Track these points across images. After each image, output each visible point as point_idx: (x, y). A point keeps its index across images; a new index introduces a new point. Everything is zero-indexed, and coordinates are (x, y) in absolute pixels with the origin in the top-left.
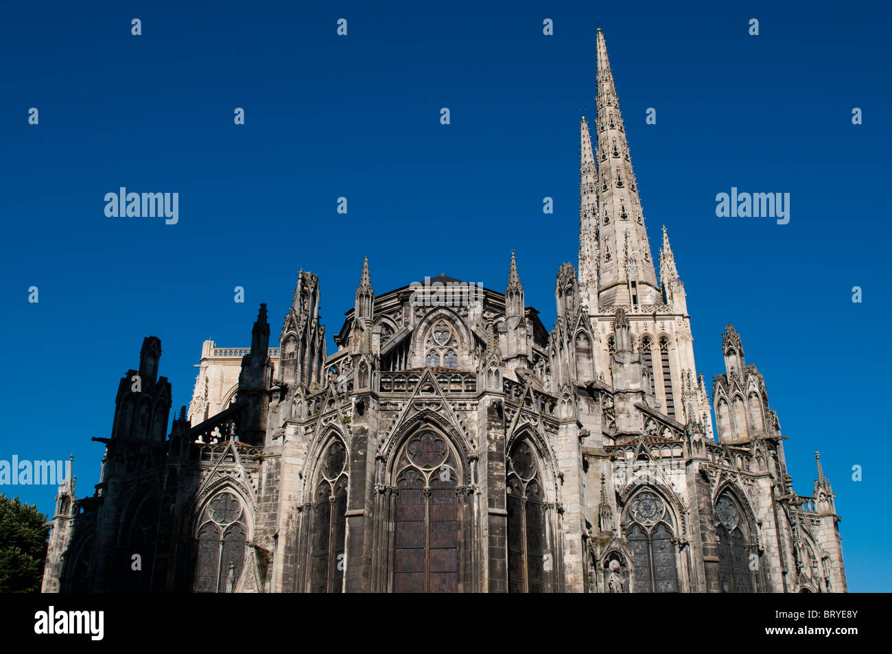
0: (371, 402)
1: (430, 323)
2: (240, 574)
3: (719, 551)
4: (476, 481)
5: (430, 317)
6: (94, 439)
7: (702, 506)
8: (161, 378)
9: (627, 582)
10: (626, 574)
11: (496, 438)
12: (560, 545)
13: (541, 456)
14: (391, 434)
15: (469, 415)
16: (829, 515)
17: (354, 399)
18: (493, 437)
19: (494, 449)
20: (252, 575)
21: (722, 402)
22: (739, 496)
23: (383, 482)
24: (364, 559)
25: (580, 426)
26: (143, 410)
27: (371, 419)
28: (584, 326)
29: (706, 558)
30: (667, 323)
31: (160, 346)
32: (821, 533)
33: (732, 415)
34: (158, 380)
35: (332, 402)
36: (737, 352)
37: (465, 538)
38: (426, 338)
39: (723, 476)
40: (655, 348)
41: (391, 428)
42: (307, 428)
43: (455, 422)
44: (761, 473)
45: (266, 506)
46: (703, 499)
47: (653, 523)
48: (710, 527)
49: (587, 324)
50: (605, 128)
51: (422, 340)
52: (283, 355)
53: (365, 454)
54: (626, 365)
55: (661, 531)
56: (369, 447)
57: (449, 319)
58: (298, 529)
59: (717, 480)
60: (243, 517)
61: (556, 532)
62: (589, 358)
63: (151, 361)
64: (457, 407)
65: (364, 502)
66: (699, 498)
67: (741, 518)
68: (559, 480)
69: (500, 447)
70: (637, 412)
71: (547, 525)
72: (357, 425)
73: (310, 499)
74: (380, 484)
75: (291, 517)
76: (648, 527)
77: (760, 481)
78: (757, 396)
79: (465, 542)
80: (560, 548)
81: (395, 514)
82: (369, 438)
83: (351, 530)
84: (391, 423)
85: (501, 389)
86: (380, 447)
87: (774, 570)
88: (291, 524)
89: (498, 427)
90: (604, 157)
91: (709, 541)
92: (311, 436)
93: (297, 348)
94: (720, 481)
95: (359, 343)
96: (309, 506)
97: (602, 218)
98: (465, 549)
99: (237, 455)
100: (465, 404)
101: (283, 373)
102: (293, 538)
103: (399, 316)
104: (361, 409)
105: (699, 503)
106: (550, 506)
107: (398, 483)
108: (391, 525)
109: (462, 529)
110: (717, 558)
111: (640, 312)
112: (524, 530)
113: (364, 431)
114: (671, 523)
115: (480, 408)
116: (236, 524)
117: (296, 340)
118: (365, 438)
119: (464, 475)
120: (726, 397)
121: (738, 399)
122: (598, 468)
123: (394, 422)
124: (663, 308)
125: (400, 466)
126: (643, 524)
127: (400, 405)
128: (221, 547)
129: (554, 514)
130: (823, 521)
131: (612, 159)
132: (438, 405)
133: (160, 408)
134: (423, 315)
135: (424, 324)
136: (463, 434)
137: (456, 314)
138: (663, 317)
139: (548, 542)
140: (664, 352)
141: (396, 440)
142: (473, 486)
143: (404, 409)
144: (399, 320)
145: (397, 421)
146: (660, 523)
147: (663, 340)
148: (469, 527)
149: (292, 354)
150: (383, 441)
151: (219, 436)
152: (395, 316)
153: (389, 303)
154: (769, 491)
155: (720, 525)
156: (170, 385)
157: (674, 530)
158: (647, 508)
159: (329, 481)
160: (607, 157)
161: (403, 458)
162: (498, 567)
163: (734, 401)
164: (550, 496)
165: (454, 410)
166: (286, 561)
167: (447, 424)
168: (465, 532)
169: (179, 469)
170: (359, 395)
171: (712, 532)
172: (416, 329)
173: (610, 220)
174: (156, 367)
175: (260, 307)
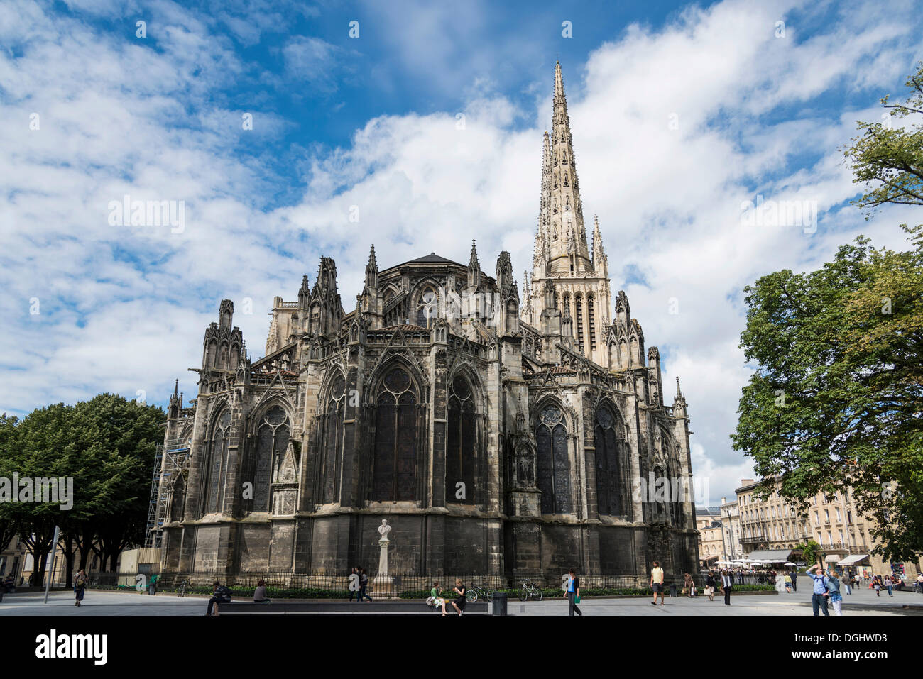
0: (360, 350)
1: (420, 289)
2: (283, 459)
3: (595, 443)
4: (428, 401)
5: (421, 285)
6: (189, 370)
7: (586, 414)
8: (235, 327)
9: (532, 463)
10: (531, 458)
11: (441, 374)
12: (485, 440)
13: (474, 384)
14: (373, 371)
15: (424, 359)
16: (682, 419)
17: (348, 349)
18: (439, 373)
19: (439, 381)
20: (291, 459)
21: (613, 344)
22: (614, 408)
23: (368, 402)
24: (354, 451)
25: (501, 364)
26: (223, 349)
27: (360, 362)
28: (513, 295)
29: (586, 448)
30: (594, 285)
31: (233, 306)
32: (676, 430)
33: (619, 352)
34: (232, 329)
35: (337, 349)
36: (625, 310)
37: (420, 436)
38: (418, 299)
39: (603, 395)
40: (584, 301)
41: (373, 367)
42: (322, 366)
43: (415, 363)
44: (630, 393)
45: (301, 415)
46: (587, 410)
47: (554, 425)
48: (590, 428)
49: (515, 294)
50: (558, 141)
51: (415, 300)
52: (311, 315)
53: (356, 384)
54: (551, 318)
55: (560, 430)
56: (359, 379)
57: (434, 286)
58: (317, 431)
59: (598, 397)
60: (288, 422)
61: (482, 432)
62: (515, 317)
63: (227, 316)
64: (417, 353)
65: (354, 416)
66: (584, 409)
67: (614, 421)
68: (485, 401)
69: (443, 380)
70: (557, 350)
71: (477, 428)
72: (350, 365)
73: (325, 412)
74: (366, 403)
75: (312, 423)
76: (551, 427)
77: (628, 398)
78: (636, 340)
79: (420, 439)
80: (485, 442)
81: (376, 422)
82: (358, 374)
83: (347, 432)
84: (373, 365)
85: (445, 342)
86: (366, 379)
87: (634, 455)
88: (312, 427)
89: (443, 367)
90: (556, 163)
91: (589, 437)
92: (324, 371)
93: (320, 310)
94: (601, 398)
95: (367, 305)
96: (324, 416)
97: (552, 207)
98: (420, 443)
99: (282, 381)
100: (422, 352)
101: (311, 327)
102: (314, 436)
103: (400, 284)
104: (354, 354)
105: (584, 412)
106: (479, 416)
107: (378, 402)
108: (373, 430)
109: (419, 432)
110: (593, 448)
111: (575, 277)
112: (461, 431)
113: (355, 369)
114: (566, 425)
115: (431, 354)
116: (283, 425)
117: (319, 305)
118: (356, 374)
119: (421, 398)
120: (616, 340)
121: (623, 342)
122: (517, 390)
123: (375, 363)
124: (592, 274)
125: (380, 391)
126: (547, 425)
127: (379, 353)
128: (273, 440)
129: (482, 422)
130: (678, 422)
131: (562, 166)
132: (404, 352)
133: (235, 348)
134: (416, 284)
135: (417, 290)
136: (420, 371)
137: (438, 283)
138: (590, 281)
139: (477, 438)
140: (590, 305)
141: (377, 375)
142: (426, 404)
143: (382, 355)
144: (399, 286)
145: (378, 363)
146: (559, 424)
147: (591, 296)
148: (424, 430)
149: (317, 315)
150: (368, 376)
151: (288, 360)
152: (397, 284)
153: (393, 275)
154: (634, 405)
155: (599, 426)
156: (241, 333)
157: (567, 429)
158: (551, 415)
159: (336, 400)
160: (558, 163)
161: (382, 386)
162: (440, 455)
163: (621, 343)
164: (480, 410)
165: (415, 355)
166: (309, 450)
167: (410, 364)
168: (421, 433)
169: (243, 391)
170: (352, 346)
171: (591, 431)
172: (411, 293)
173: (559, 211)
174: (230, 320)
175: (303, 278)
